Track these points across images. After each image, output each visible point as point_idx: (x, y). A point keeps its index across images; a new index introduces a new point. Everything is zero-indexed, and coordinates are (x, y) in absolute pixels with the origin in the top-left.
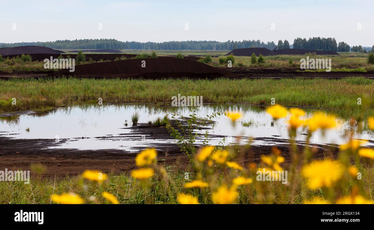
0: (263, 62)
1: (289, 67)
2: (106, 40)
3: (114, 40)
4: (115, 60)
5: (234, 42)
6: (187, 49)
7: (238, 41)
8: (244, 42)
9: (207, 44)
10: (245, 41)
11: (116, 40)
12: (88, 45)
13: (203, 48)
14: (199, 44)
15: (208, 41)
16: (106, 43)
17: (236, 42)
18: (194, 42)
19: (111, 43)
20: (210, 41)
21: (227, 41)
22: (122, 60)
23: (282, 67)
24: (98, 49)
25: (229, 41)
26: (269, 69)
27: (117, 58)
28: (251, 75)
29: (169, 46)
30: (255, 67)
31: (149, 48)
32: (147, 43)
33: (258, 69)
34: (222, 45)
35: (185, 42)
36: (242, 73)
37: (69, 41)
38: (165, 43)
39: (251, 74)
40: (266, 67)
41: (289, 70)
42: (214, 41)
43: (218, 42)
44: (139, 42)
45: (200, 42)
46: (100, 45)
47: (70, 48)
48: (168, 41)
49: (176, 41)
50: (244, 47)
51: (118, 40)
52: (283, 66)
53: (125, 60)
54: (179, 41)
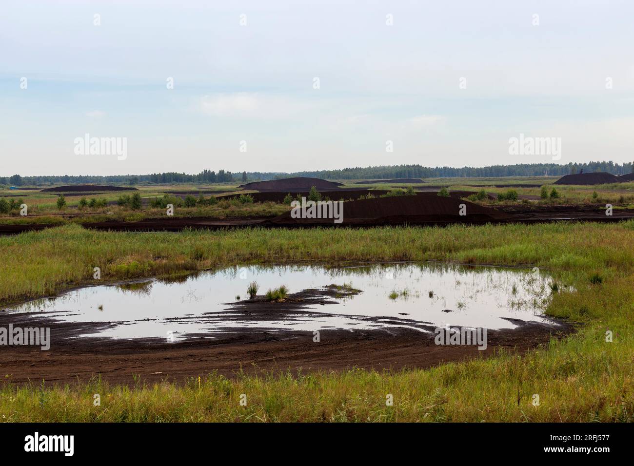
0: (557, 197)
1: (592, 202)
2: (408, 166)
3: (418, 166)
4: (359, 199)
5: (578, 164)
6: (516, 175)
7: (583, 163)
8: (591, 164)
9: (542, 168)
10: (593, 162)
11: (421, 166)
12: (385, 173)
13: (536, 173)
14: (531, 168)
15: (543, 164)
16: (408, 170)
17: (580, 164)
18: (525, 165)
19: (415, 170)
20: (547, 164)
21: (568, 163)
22: (369, 198)
23: (583, 203)
24: (397, 178)
25: (570, 163)
26: (563, 207)
27: (361, 196)
28: (534, 215)
29: (491, 172)
30: (546, 204)
31: (465, 175)
32: (463, 168)
33: (548, 207)
34: (562, 168)
35: (512, 166)
36: (523, 213)
37: (360, 169)
38: (486, 169)
39: (533, 213)
40: (560, 204)
41: (590, 207)
42: (551, 164)
43: (558, 165)
44: (452, 167)
45: (533, 166)
46: (401, 173)
47: (361, 178)
48: (490, 166)
49: (501, 165)
50: (591, 171)
51: (424, 166)
52: (584, 201)
53: (371, 199)
54: (505, 165)
